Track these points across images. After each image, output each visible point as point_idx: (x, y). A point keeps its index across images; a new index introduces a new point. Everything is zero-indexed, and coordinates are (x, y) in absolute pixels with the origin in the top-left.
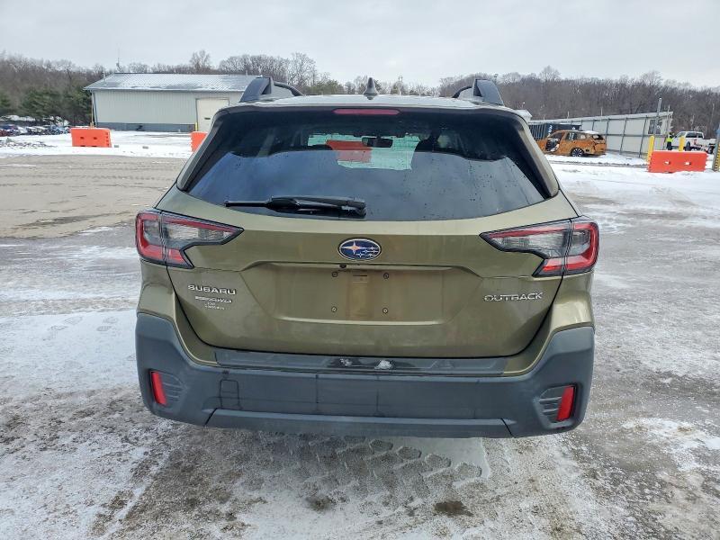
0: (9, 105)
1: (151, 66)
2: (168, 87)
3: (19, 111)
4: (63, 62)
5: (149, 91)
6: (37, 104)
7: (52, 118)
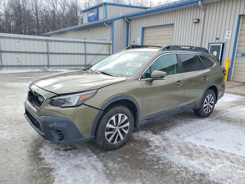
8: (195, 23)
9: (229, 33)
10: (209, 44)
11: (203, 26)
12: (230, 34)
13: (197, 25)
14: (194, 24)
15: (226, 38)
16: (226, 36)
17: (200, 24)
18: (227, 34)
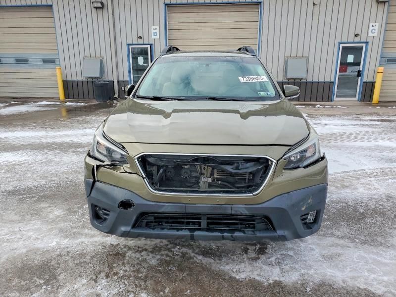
8: (97, 8)
9: (155, 29)
10: (128, 45)
11: (113, 14)
12: (157, 31)
13: (100, 11)
14: (94, 10)
15: (153, 37)
16: (153, 35)
17: (105, 10)
18: (153, 31)
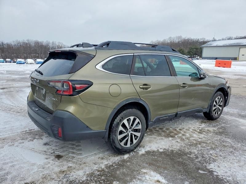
0: (184, 52)
1: (234, 37)
2: (229, 44)
3: (186, 54)
4: (203, 38)
5: (222, 46)
6: (191, 52)
7: (195, 56)
